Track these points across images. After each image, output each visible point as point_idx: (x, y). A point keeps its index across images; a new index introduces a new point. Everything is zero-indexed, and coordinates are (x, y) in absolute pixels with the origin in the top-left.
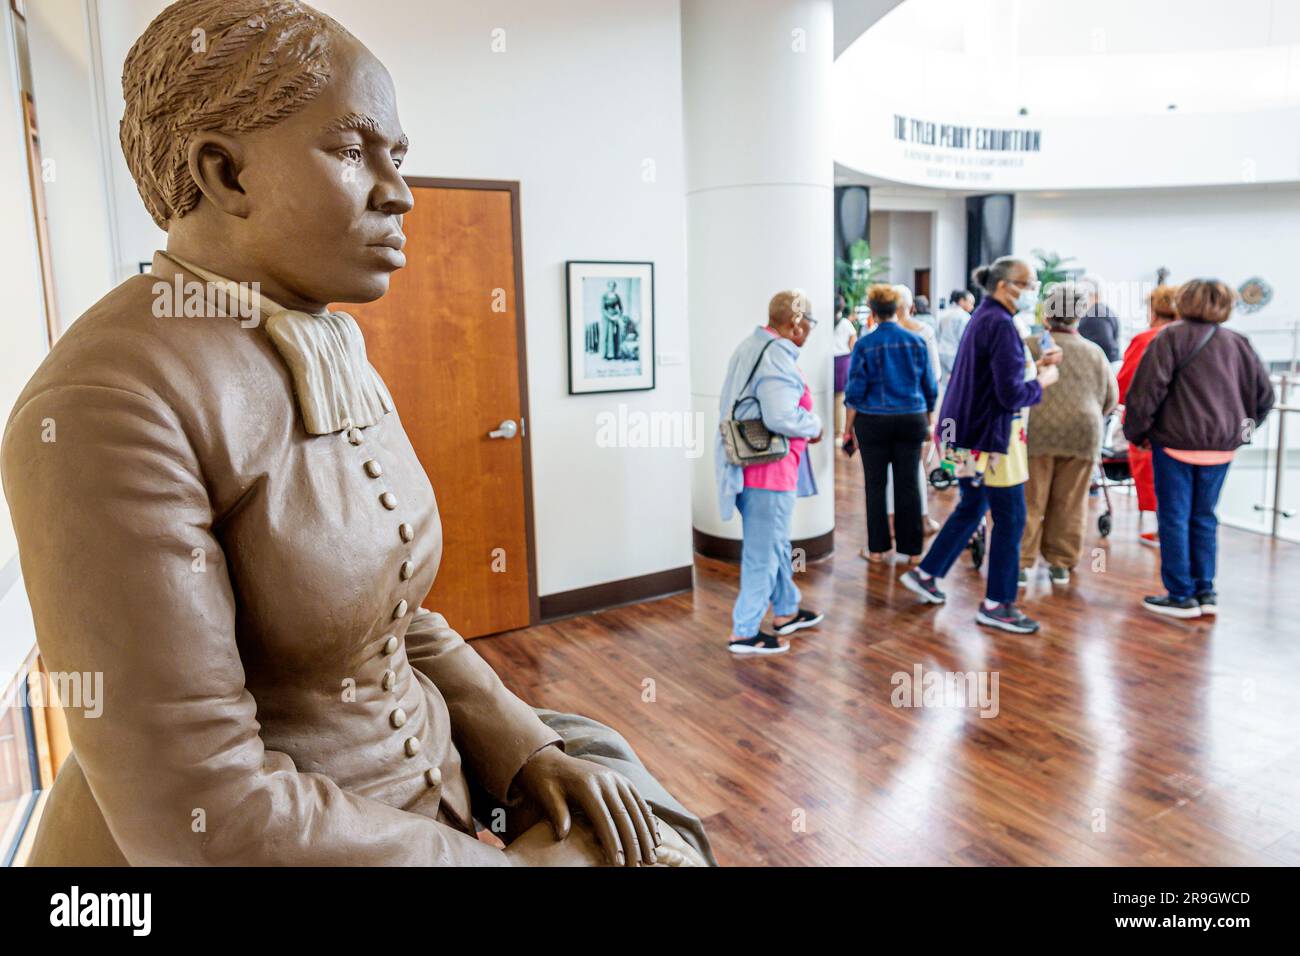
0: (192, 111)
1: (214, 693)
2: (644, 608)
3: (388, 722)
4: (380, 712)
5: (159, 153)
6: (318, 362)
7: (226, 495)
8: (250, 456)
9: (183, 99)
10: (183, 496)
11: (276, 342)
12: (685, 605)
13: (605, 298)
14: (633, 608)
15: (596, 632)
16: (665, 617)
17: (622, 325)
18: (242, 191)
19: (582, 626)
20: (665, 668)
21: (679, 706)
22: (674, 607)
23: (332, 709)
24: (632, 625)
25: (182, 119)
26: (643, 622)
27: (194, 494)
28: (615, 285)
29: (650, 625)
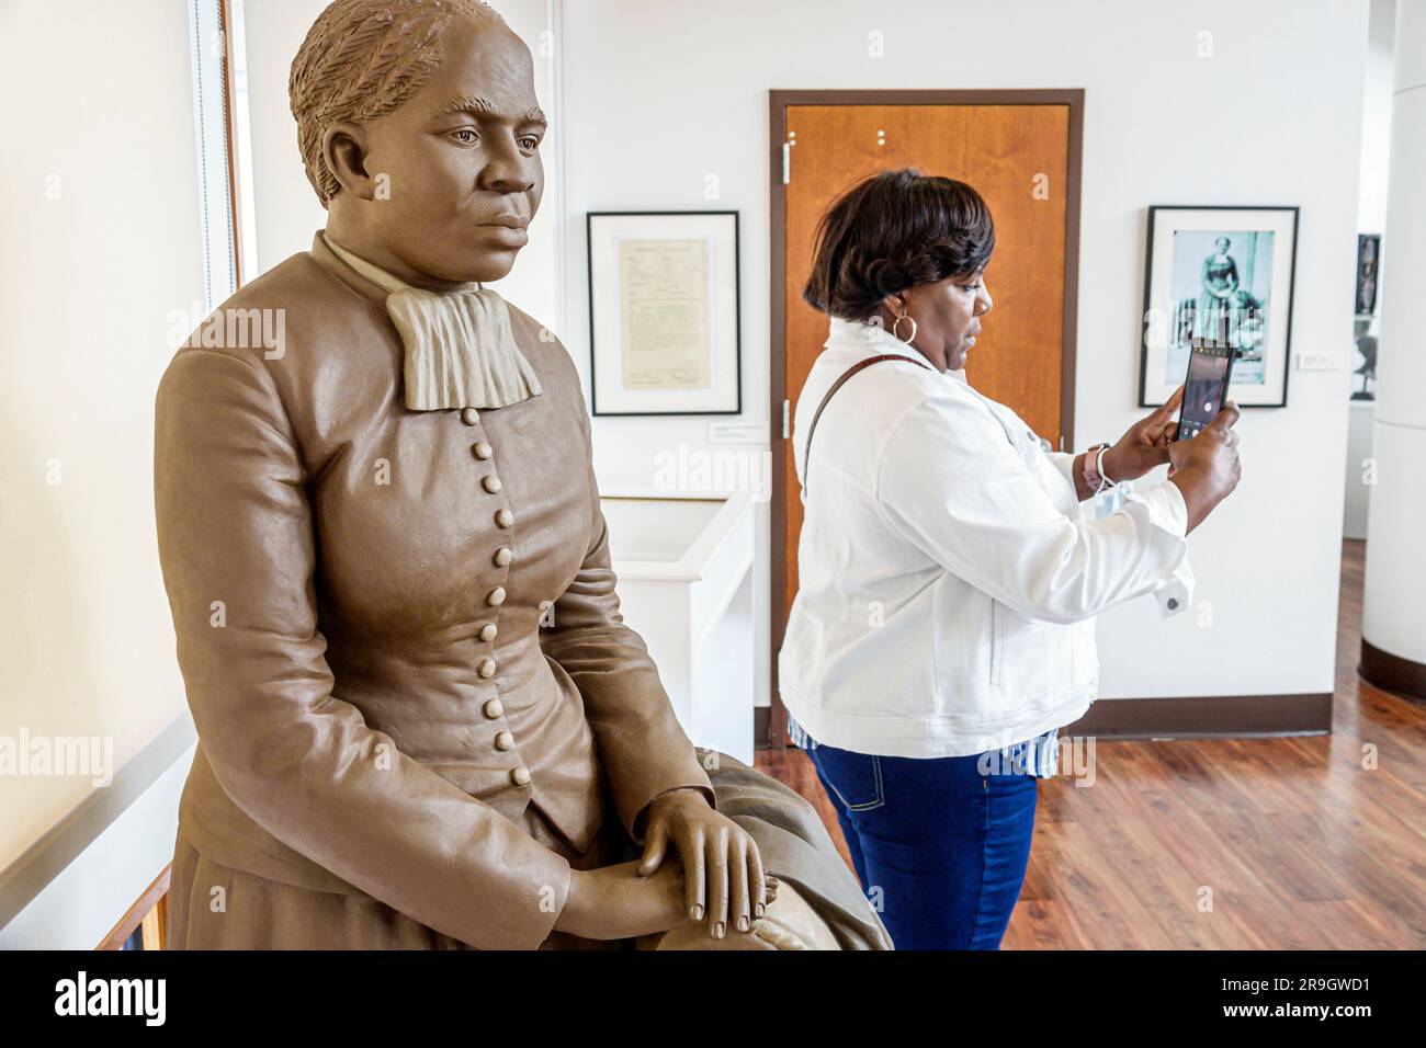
0: (326, 104)
1: (274, 628)
2: (1236, 745)
3: (480, 710)
4: (472, 698)
5: (310, 141)
6: (430, 341)
7: (315, 457)
8: (338, 423)
9: (321, 93)
10: (268, 453)
11: (393, 320)
12: (1309, 754)
13: (1209, 263)
14: (1217, 742)
15: (1150, 769)
16: (1266, 766)
17: (1235, 303)
18: (367, 176)
19: (1129, 755)
20: (1234, 837)
21: (1232, 895)
22: (1289, 754)
23: (417, 681)
24: (1207, 768)
25: (320, 112)
26: (1226, 766)
27: (280, 453)
28: (1228, 243)
29: (1238, 773)
